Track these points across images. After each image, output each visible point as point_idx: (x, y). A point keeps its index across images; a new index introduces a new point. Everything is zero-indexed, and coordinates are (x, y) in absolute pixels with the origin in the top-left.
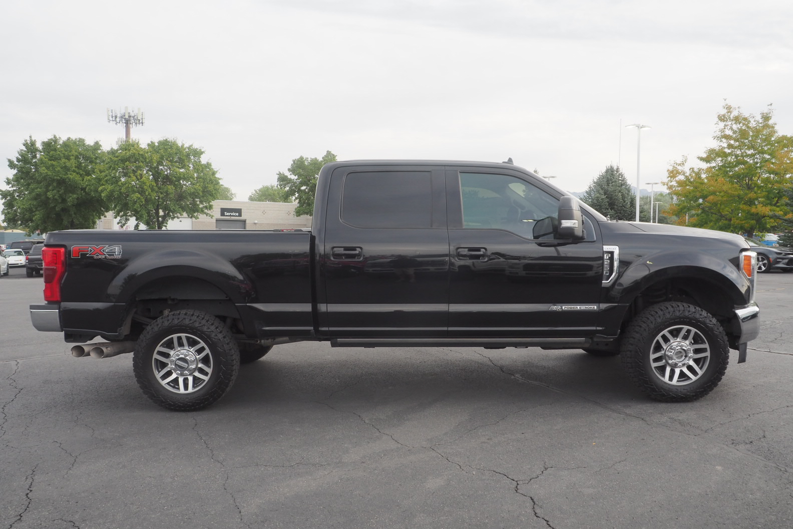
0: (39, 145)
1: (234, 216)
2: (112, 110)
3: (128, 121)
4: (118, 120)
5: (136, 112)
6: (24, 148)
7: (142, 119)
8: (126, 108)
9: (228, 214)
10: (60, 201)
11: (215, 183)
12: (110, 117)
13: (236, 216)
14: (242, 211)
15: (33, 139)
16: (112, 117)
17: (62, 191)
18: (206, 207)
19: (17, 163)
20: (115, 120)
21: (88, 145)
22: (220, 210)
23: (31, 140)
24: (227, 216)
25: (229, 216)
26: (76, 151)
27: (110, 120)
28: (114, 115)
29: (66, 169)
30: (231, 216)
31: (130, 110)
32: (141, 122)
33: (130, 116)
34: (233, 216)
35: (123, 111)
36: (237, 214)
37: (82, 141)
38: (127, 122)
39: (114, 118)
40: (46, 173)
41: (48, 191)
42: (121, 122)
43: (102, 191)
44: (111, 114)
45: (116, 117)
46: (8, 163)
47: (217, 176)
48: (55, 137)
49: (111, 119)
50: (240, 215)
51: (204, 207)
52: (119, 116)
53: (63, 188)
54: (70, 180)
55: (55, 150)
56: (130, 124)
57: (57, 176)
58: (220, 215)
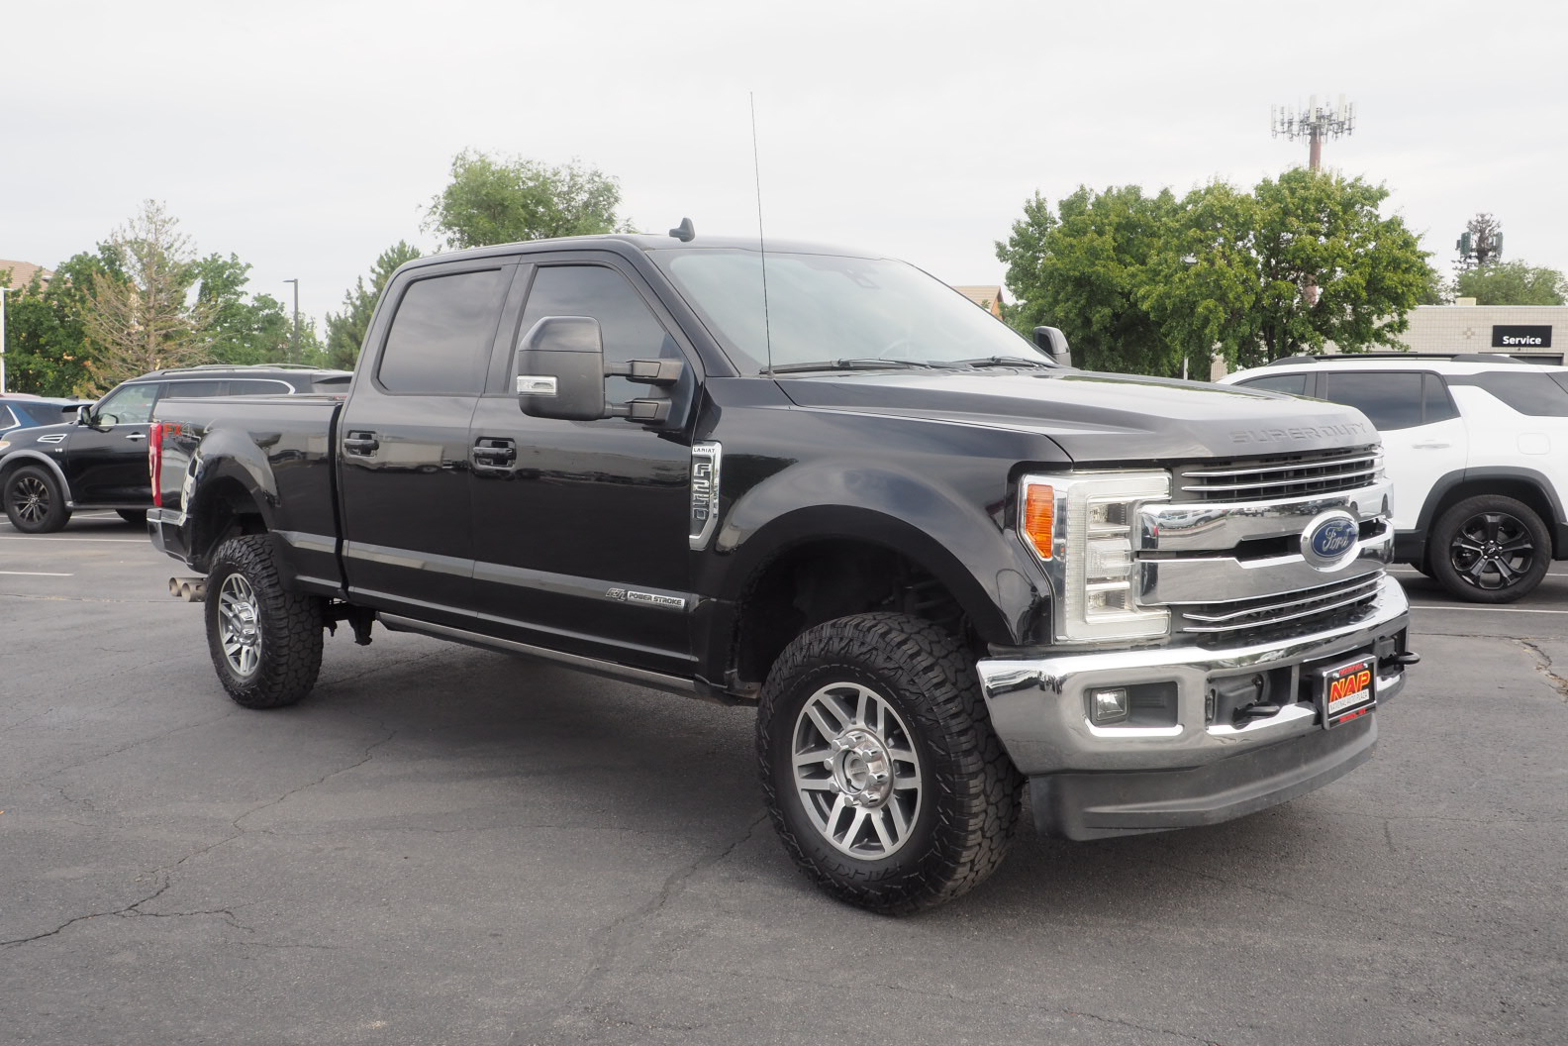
0: (1054, 210)
1: (1530, 345)
2: (1283, 108)
3: (1315, 129)
4: (1295, 128)
5: (1334, 107)
6: (1026, 218)
7: (1350, 119)
8: (1313, 99)
9: (1512, 341)
10: (1079, 322)
11: (1404, 266)
12: (1278, 125)
13: (1535, 345)
14: (1553, 330)
15: (1041, 197)
16: (1283, 124)
17: (1082, 302)
18: (1390, 326)
19: (1011, 249)
20: (1289, 130)
21: (1146, 200)
22: (1490, 331)
23: (1038, 201)
24: (1509, 345)
25: (1515, 345)
26: (1118, 216)
27: (1277, 132)
28: (1286, 120)
29: (1094, 254)
30: (1519, 345)
31: (1321, 104)
32: (1346, 127)
33: (1320, 118)
34: (1525, 345)
35: (1305, 108)
36: (1538, 341)
37: (1134, 191)
38: (1315, 132)
39: (1286, 125)
40: (1054, 265)
41: (1056, 302)
42: (1301, 133)
43: (1144, 298)
44: (1279, 117)
45: (1290, 123)
46: (995, 250)
47: (1421, 247)
48: (1082, 188)
49: (1279, 128)
50: (1546, 343)
51: (1386, 326)
52: (1297, 119)
53: (1084, 295)
54: (1098, 277)
55: (1081, 213)
56: (1321, 134)
57: (1074, 270)
58: (1490, 345)
